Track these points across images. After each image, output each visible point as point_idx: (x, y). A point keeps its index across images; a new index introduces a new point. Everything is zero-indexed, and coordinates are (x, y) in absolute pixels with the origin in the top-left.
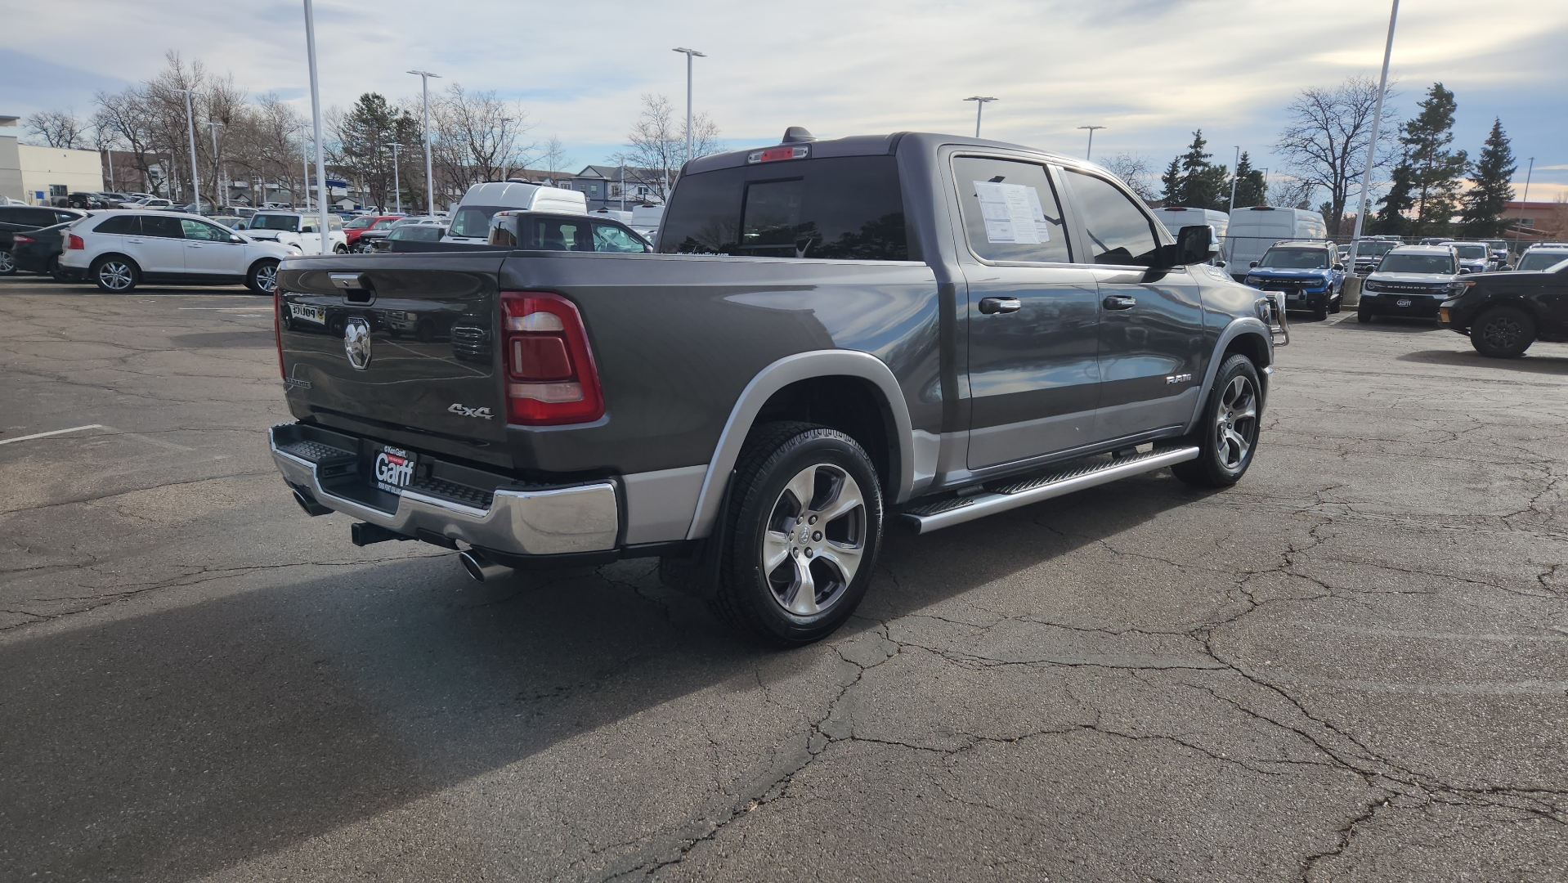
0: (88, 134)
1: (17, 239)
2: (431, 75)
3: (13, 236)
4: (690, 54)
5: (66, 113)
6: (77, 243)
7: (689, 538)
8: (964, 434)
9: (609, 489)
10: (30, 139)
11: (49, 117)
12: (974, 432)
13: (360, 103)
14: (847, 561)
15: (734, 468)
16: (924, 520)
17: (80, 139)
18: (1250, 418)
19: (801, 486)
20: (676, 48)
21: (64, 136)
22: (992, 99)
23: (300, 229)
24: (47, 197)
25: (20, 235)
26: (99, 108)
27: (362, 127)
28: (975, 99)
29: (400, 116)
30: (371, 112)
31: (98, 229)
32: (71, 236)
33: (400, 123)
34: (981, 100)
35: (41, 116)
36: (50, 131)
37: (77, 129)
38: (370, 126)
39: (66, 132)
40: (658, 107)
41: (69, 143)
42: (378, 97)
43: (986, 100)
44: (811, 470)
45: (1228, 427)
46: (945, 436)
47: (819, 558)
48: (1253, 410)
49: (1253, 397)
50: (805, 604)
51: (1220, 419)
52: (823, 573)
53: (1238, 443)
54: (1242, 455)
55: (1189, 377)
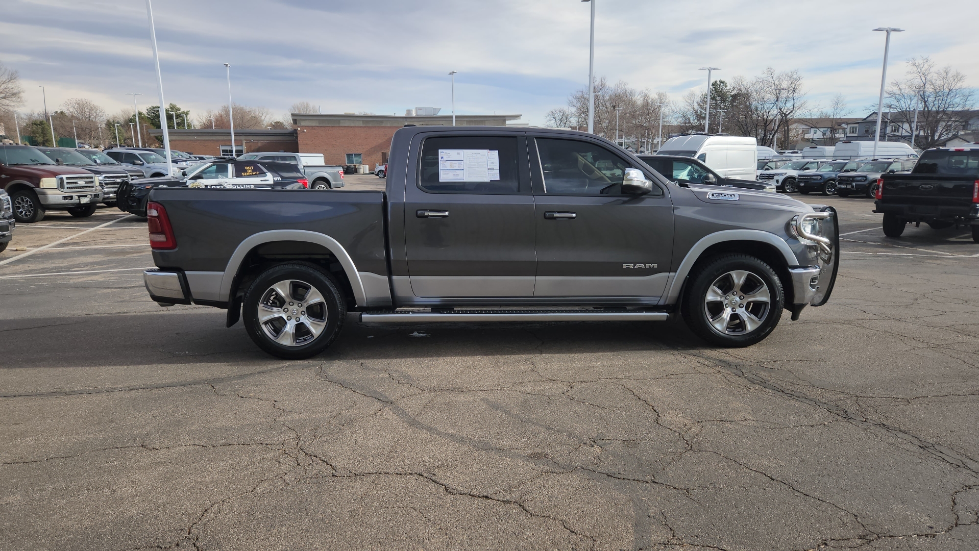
4: (889, 31)
7: (221, 301)
8: (404, 278)
9: (175, 275)
11: (557, 111)
12: (412, 277)
15: (236, 275)
16: (364, 316)
17: (570, 122)
18: (765, 303)
19: (282, 288)
21: (563, 121)
29: (735, 92)
30: (717, 92)
33: (735, 97)
35: (554, 111)
36: (557, 118)
38: (716, 100)
39: (564, 118)
40: (921, 66)
41: (565, 124)
42: (722, 82)
44: (288, 282)
45: (739, 306)
46: (394, 277)
47: (302, 323)
48: (766, 296)
49: (765, 287)
50: (286, 341)
51: (710, 297)
52: (301, 330)
53: (746, 319)
54: (750, 327)
55: (655, 265)
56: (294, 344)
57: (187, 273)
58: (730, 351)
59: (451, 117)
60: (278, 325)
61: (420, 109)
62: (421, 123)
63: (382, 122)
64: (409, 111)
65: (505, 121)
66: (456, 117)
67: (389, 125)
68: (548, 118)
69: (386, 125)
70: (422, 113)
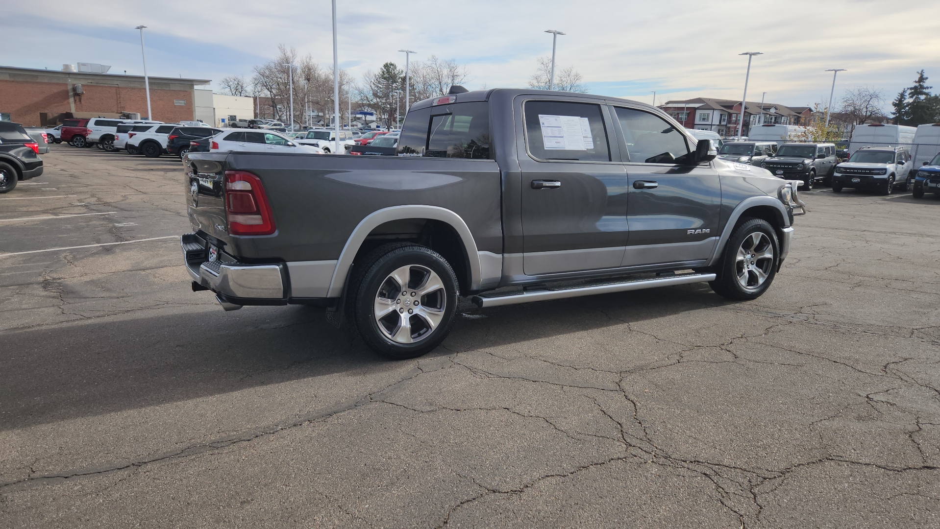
0: (249, 89)
1: (192, 143)
2: (411, 52)
3: (190, 142)
4: (555, 34)
5: (240, 77)
6: (215, 146)
7: (328, 297)
8: (521, 255)
9: (276, 269)
10: (222, 91)
11: (232, 79)
12: (525, 254)
13: (383, 68)
14: (434, 318)
15: (353, 263)
16: (485, 300)
17: (246, 91)
18: (769, 259)
19: (401, 276)
20: (547, 30)
21: (238, 90)
22: (759, 53)
23: (330, 139)
24: (227, 121)
25: (193, 142)
26: (255, 74)
27: (382, 80)
28: (747, 54)
29: (403, 75)
30: (389, 74)
31: (225, 139)
32: (213, 142)
33: (404, 79)
34: (751, 55)
35: (228, 79)
36: (232, 87)
37: (244, 86)
38: (388, 81)
39: (239, 87)
40: (547, 65)
41: (241, 93)
42: (392, 65)
43: (754, 54)
44: (407, 268)
45: (751, 263)
46: (506, 255)
47: (416, 315)
48: (771, 254)
49: (771, 246)
50: (403, 337)
51: (740, 258)
52: (418, 323)
53: (758, 274)
54: (761, 281)
55: (708, 230)
56: (412, 341)
57: (289, 264)
58: (749, 302)
59: (143, 78)
60: (392, 320)
61: (84, 65)
62: (90, 81)
63: (37, 77)
64: (66, 66)
65: (192, 86)
66: (149, 78)
67: (46, 81)
68: (222, 86)
69: (43, 81)
70: (85, 70)
